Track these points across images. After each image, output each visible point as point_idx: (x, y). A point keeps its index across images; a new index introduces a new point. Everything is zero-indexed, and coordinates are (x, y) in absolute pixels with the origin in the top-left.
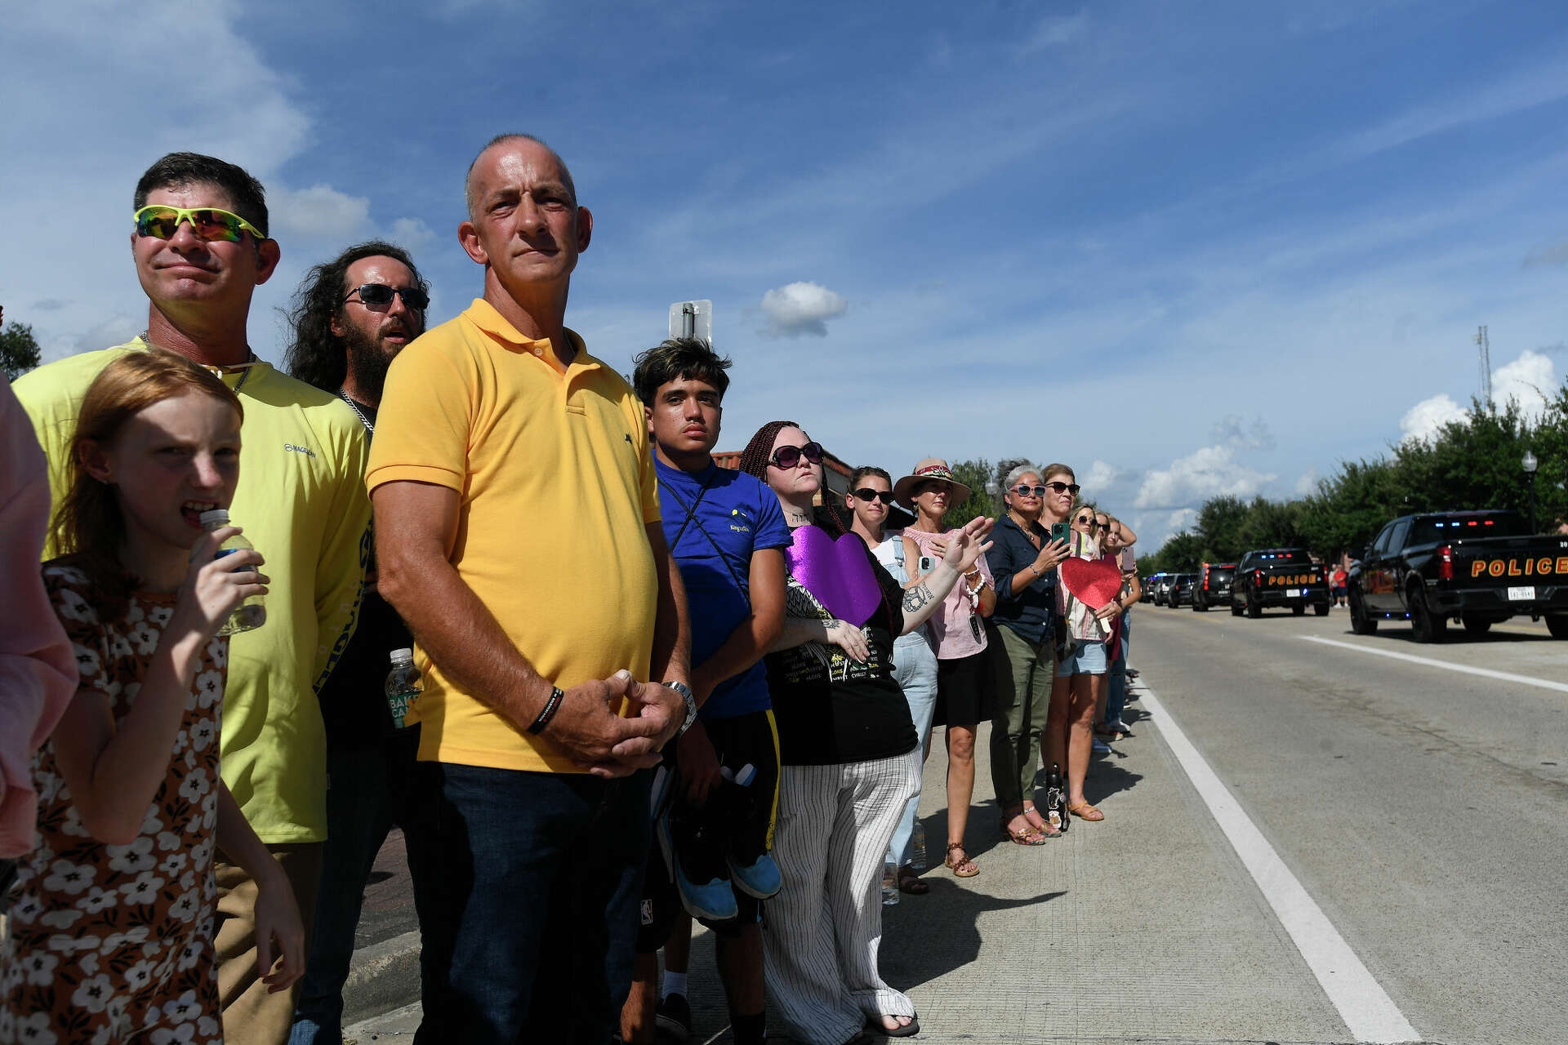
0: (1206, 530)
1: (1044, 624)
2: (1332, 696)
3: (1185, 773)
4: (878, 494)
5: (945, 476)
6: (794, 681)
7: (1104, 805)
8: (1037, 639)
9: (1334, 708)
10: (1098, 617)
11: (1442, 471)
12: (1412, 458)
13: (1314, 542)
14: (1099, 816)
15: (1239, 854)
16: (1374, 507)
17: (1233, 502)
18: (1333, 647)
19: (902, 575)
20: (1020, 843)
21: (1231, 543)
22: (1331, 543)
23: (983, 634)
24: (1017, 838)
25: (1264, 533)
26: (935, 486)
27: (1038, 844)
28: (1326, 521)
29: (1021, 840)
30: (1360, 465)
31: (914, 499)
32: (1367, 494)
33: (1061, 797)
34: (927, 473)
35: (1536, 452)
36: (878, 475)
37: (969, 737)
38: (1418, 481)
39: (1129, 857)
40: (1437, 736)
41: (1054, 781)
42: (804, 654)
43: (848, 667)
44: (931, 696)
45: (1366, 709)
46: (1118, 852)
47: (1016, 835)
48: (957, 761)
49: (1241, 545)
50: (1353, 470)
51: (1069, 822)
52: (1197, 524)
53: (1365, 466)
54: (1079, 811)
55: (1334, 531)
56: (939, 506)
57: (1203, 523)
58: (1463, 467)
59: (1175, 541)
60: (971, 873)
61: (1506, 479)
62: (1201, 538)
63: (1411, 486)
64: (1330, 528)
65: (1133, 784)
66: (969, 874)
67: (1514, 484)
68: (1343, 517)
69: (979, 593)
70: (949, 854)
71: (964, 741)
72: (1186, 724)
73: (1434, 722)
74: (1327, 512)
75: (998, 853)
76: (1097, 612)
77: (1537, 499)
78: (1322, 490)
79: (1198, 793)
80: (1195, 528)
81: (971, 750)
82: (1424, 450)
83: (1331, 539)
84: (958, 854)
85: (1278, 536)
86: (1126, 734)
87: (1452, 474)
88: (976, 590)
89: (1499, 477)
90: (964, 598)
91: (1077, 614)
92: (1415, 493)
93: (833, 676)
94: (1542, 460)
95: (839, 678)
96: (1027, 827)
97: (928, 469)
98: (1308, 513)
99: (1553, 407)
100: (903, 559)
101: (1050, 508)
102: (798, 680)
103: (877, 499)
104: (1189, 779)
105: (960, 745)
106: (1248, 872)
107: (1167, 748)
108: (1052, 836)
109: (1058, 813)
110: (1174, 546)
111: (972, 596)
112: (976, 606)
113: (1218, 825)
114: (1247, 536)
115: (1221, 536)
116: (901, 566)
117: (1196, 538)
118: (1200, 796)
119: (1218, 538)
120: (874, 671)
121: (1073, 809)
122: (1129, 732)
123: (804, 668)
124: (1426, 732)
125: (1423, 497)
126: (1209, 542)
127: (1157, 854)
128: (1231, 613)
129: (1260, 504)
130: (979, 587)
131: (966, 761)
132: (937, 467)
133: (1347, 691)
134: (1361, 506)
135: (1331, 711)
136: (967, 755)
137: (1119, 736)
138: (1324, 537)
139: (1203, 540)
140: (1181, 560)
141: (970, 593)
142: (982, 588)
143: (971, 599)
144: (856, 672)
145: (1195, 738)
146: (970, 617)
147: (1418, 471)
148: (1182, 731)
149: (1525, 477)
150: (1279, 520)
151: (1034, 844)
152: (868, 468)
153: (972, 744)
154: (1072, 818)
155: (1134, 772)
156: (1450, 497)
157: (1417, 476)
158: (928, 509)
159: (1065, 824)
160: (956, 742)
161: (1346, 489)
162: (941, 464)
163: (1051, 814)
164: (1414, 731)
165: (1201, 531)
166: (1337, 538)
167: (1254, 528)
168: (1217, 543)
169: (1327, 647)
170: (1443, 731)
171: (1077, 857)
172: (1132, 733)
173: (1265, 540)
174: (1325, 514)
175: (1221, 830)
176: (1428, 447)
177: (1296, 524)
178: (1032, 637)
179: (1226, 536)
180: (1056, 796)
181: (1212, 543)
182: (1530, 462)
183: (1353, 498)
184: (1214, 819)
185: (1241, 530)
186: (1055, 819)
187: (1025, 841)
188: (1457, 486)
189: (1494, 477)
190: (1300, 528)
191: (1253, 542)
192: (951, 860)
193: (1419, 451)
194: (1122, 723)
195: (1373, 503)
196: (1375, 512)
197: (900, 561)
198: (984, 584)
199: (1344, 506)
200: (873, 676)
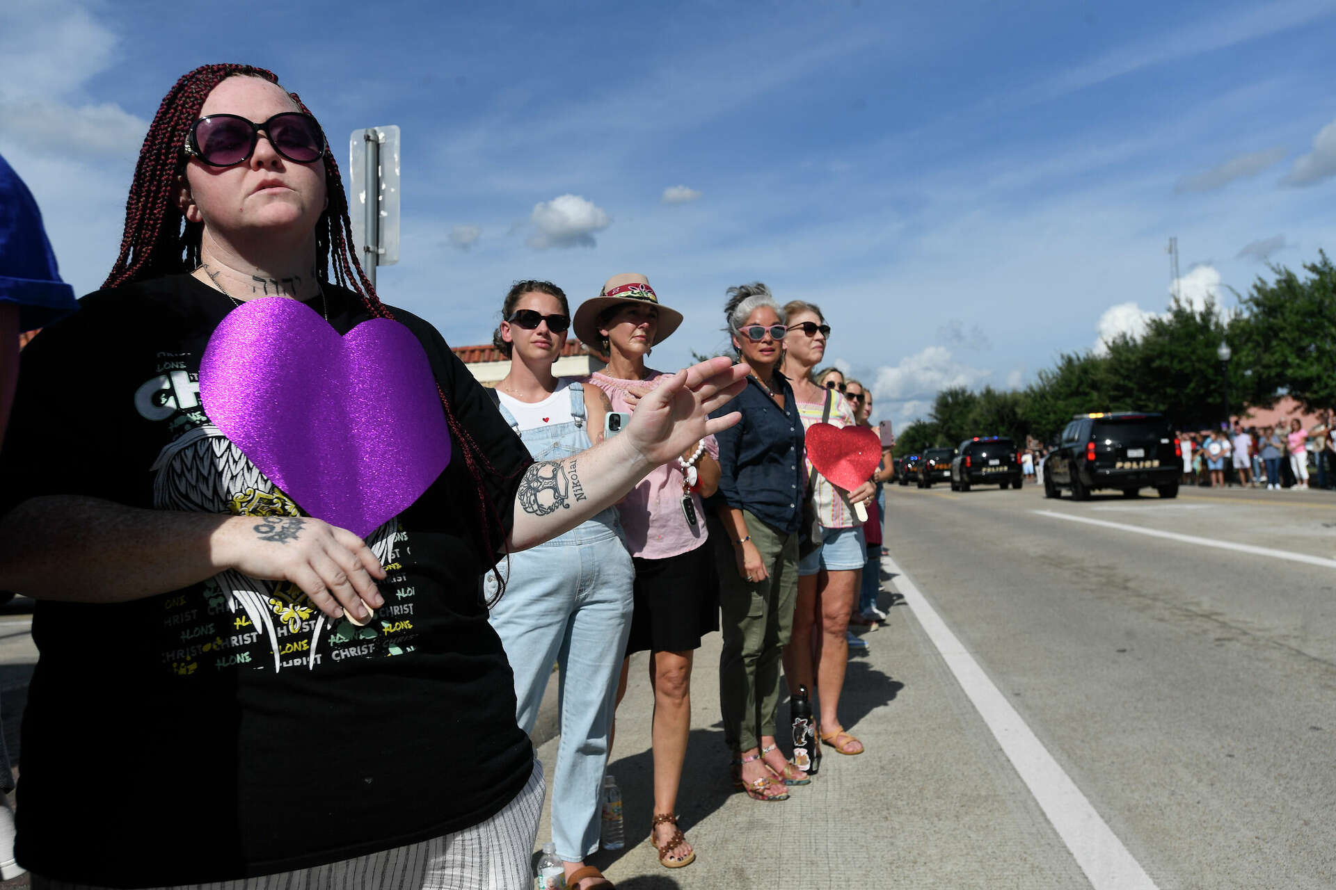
0: (939, 416)
1: (793, 506)
2: (1085, 574)
3: (954, 676)
4: (544, 318)
5: (648, 299)
6: (182, 671)
7: (863, 727)
8: (783, 526)
9: (1094, 587)
10: (852, 501)
11: (1147, 361)
12: (1121, 349)
13: (1034, 426)
14: (858, 748)
15: (1049, 816)
16: (1086, 394)
17: (964, 391)
18: (1069, 522)
19: (581, 440)
20: (757, 798)
21: (962, 428)
22: (1049, 427)
23: (701, 522)
24: (751, 791)
25: (990, 420)
26: (633, 312)
27: (779, 799)
28: (1045, 407)
29: (758, 795)
30: (1074, 357)
31: (604, 333)
32: (1081, 383)
33: (810, 730)
34: (623, 294)
35: (1231, 344)
36: (546, 292)
37: (681, 668)
38: (1128, 369)
39: (900, 823)
40: (1216, 621)
41: (801, 710)
42: (213, 603)
43: (325, 635)
44: (623, 616)
45: (1126, 588)
46: (885, 813)
47: (750, 788)
48: (666, 701)
49: (971, 430)
50: (1070, 361)
51: (819, 756)
52: (933, 412)
53: (1078, 359)
54: (833, 741)
55: (1052, 416)
56: (641, 342)
57: (937, 410)
58: (1166, 357)
59: (912, 428)
60: (686, 860)
61: (1203, 366)
62: (936, 424)
63: (1121, 375)
64: (1048, 414)
65: (892, 696)
66: (680, 863)
67: (1210, 372)
68: (1061, 404)
69: (696, 464)
70: (654, 830)
71: (674, 674)
72: (944, 609)
73: (1206, 604)
74: (1047, 400)
75: (725, 816)
76: (850, 496)
77: (1230, 386)
78: (1041, 378)
79: (973, 707)
80: (930, 415)
81: (684, 685)
82: (1131, 343)
83: (1049, 423)
84: (666, 831)
85: (1002, 421)
86: (881, 622)
87: (1157, 363)
88: (692, 460)
89: (1197, 365)
90: (675, 472)
91: (824, 495)
92: (1124, 380)
93: (282, 659)
94: (1235, 350)
95: (297, 662)
96: (765, 777)
97: (623, 288)
98: (1029, 400)
99: (1245, 302)
100: (583, 416)
101: (797, 356)
102: (193, 666)
103: (543, 326)
104: (959, 683)
105: (670, 680)
106: (1071, 854)
107: (927, 640)
108: (798, 783)
109: (806, 751)
110: (912, 433)
111: (685, 469)
112: (693, 483)
113: (1009, 761)
114: (976, 422)
115: (953, 422)
116: (580, 426)
117: (931, 424)
118: (976, 712)
119: (950, 424)
120: (400, 638)
121: (824, 738)
122: (884, 620)
123: (211, 639)
124: (1202, 616)
125: (1131, 385)
126: (943, 428)
127: (938, 816)
128: (950, 489)
129: (988, 394)
130: (695, 456)
131: (677, 701)
132: (637, 285)
133: (1099, 567)
134: (1076, 393)
135: (1092, 591)
136: (678, 693)
137: (874, 626)
138: (1044, 422)
139: (937, 425)
140: (918, 445)
141: (683, 464)
142: (700, 457)
143: (685, 472)
144: (344, 646)
145: (956, 626)
146: (684, 498)
147: (1128, 361)
148: (942, 618)
149: (1220, 365)
150: (1003, 407)
151: (774, 799)
152: (531, 283)
153: (686, 678)
154: (824, 749)
155: (895, 678)
156: (1155, 384)
157: (1125, 365)
158: (625, 346)
159: (815, 764)
160: (664, 675)
161: (1063, 378)
162: (642, 282)
163: (797, 751)
164: (1191, 615)
165: (936, 418)
166: (1055, 422)
167: (982, 415)
168: (950, 429)
169: (1063, 521)
170: (1221, 614)
171: (831, 825)
172: (887, 622)
173: (991, 425)
174: (1045, 401)
175: (1014, 769)
176: (1134, 340)
177: (1019, 411)
178: (777, 524)
179: (958, 422)
180: (803, 729)
181: (946, 427)
182: (1224, 352)
183: (1069, 386)
184: (1001, 749)
185: (971, 416)
186: (802, 758)
187: (762, 794)
188: (1162, 373)
189: (1193, 365)
190: (1023, 414)
191: (981, 427)
192: (656, 838)
193: (1127, 343)
194: (876, 611)
195: (1087, 390)
196: (1088, 398)
197: (578, 419)
198: (704, 451)
199: (1060, 394)
200: (395, 651)
